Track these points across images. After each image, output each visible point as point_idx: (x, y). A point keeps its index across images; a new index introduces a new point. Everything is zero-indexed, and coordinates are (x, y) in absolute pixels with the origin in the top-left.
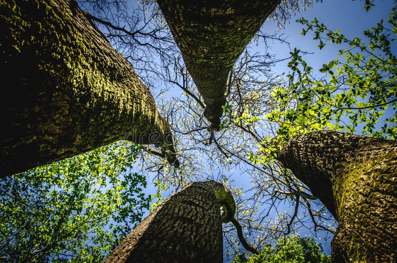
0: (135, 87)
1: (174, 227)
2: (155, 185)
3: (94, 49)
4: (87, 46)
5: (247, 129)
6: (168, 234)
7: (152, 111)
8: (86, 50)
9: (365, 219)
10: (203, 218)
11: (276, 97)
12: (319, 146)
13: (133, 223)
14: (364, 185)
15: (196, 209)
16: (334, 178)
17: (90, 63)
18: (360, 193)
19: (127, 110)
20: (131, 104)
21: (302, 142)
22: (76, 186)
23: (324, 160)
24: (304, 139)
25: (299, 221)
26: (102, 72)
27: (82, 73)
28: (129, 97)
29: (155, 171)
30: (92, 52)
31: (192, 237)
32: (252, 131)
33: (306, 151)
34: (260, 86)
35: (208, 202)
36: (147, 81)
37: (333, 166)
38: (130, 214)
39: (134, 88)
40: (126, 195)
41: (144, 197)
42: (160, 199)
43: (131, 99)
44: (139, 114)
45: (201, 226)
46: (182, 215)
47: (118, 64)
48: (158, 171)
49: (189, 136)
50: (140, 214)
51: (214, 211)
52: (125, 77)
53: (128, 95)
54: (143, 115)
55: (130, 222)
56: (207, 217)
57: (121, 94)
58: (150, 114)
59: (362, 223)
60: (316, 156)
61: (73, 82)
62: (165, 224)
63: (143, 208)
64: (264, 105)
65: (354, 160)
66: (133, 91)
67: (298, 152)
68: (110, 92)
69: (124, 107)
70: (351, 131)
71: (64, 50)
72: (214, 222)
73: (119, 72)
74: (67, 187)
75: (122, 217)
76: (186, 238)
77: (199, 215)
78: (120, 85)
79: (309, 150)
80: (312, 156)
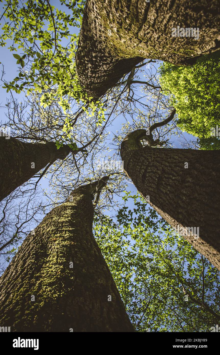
0: (48, 230)
1: (166, 193)
2: (126, 201)
3: (23, 279)
4: (21, 286)
5: (73, 121)
6: (173, 199)
7: (66, 209)
8: (25, 288)
9: (161, 44)
10: (156, 167)
11: (47, 104)
12: (90, 67)
13: (158, 216)
14: (131, 42)
15: (149, 172)
16: (119, 57)
17: (36, 281)
18: (137, 45)
19: (70, 236)
20: (64, 232)
21: (87, 81)
22: (130, 264)
23: (103, 64)
24: (84, 79)
25: (151, 80)
26: (41, 267)
27: (46, 288)
28: (58, 235)
29: (112, 195)
30: (25, 280)
31: (174, 178)
32: (75, 116)
33: (94, 77)
34: (36, 112)
35: (141, 161)
36: (37, 208)
37: (109, 58)
38: (151, 219)
39: (50, 230)
40: (136, 224)
41: (136, 209)
42: (138, 196)
43: (59, 233)
44: (71, 223)
45: (163, 171)
46: (155, 185)
47: (31, 250)
48: (112, 193)
49: (81, 169)
50: (151, 211)
51: (149, 156)
52: (42, 241)
53: (57, 237)
54: (71, 219)
55: (157, 219)
56: (155, 163)
57: (57, 244)
58: (69, 212)
59: (164, 47)
60: (100, 70)
61: (56, 297)
62: (163, 200)
63: (146, 209)
64: (52, 107)
65: (104, 42)
66: (52, 232)
67: (96, 83)
68: (58, 256)
69: (67, 239)
70: (75, 38)
71: (29, 312)
72: (159, 157)
73: (38, 249)
74: (132, 271)
75: (154, 225)
76: (175, 183)
77: (154, 171)
78: (50, 246)
79: (94, 75)
80: (99, 73)
